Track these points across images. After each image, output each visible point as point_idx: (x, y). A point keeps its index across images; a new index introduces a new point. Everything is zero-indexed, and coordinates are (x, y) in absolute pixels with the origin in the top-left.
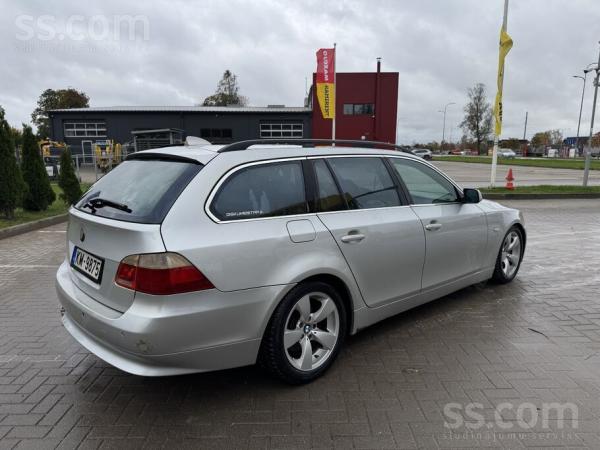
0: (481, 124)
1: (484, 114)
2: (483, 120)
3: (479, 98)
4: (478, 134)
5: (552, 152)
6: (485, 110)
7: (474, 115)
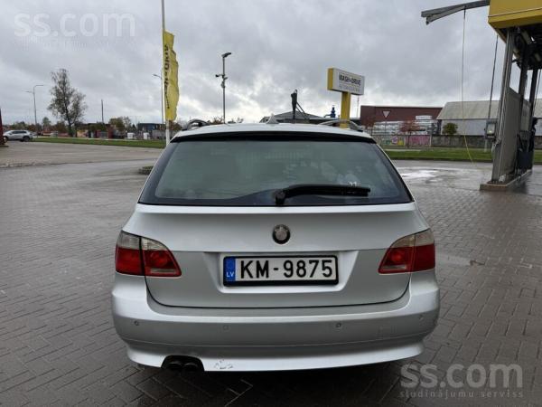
0: (70, 107)
1: (71, 99)
2: (71, 104)
3: (64, 84)
4: (68, 118)
5: (130, 135)
6: (71, 94)
7: (62, 99)
